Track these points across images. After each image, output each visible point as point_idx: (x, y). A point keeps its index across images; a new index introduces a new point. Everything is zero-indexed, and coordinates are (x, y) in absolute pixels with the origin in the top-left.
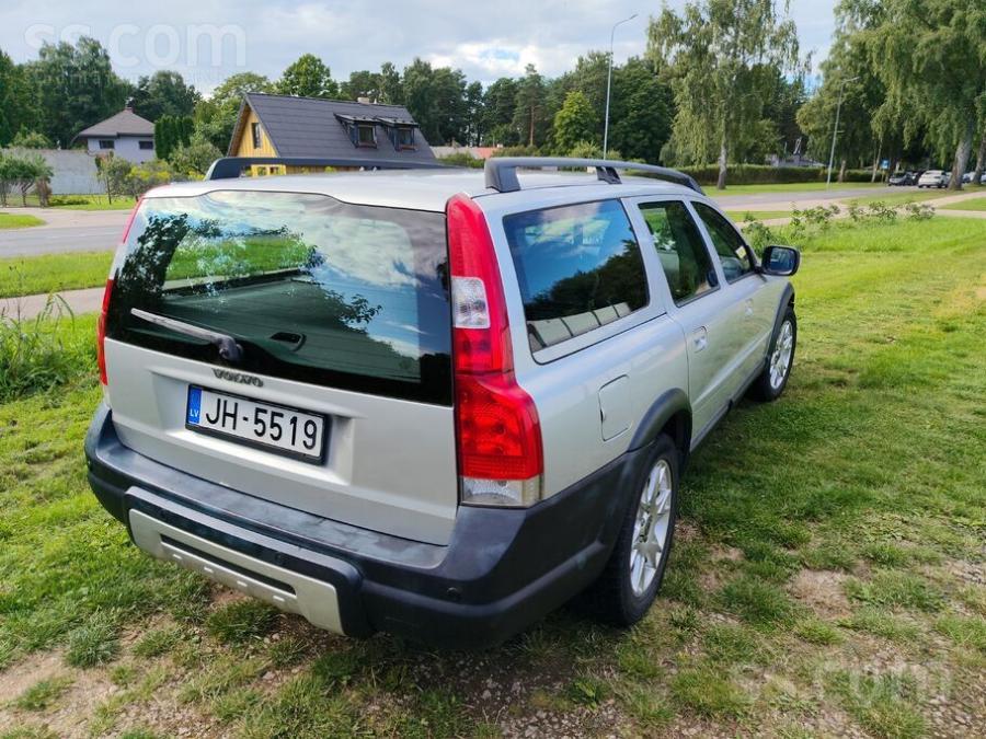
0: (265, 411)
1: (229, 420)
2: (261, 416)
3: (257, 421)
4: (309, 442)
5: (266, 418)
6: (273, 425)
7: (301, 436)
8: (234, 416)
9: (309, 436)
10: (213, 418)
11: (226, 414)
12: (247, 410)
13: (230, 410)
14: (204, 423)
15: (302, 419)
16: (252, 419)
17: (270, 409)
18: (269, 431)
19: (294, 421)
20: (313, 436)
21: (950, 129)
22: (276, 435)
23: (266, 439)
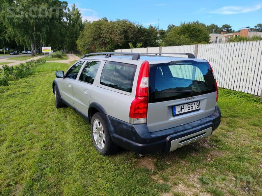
0: (189, 105)
1: (183, 110)
2: (189, 106)
3: (188, 107)
4: (198, 107)
5: (190, 106)
6: (191, 106)
7: (196, 106)
8: (184, 108)
9: (197, 106)
10: (179, 111)
11: (182, 109)
12: (186, 106)
13: (183, 108)
14: (177, 113)
15: (196, 103)
16: (187, 107)
17: (190, 104)
18: (191, 108)
19: (195, 104)
20: (198, 105)
21: (28, 40)
22: (192, 108)
23: (191, 110)
